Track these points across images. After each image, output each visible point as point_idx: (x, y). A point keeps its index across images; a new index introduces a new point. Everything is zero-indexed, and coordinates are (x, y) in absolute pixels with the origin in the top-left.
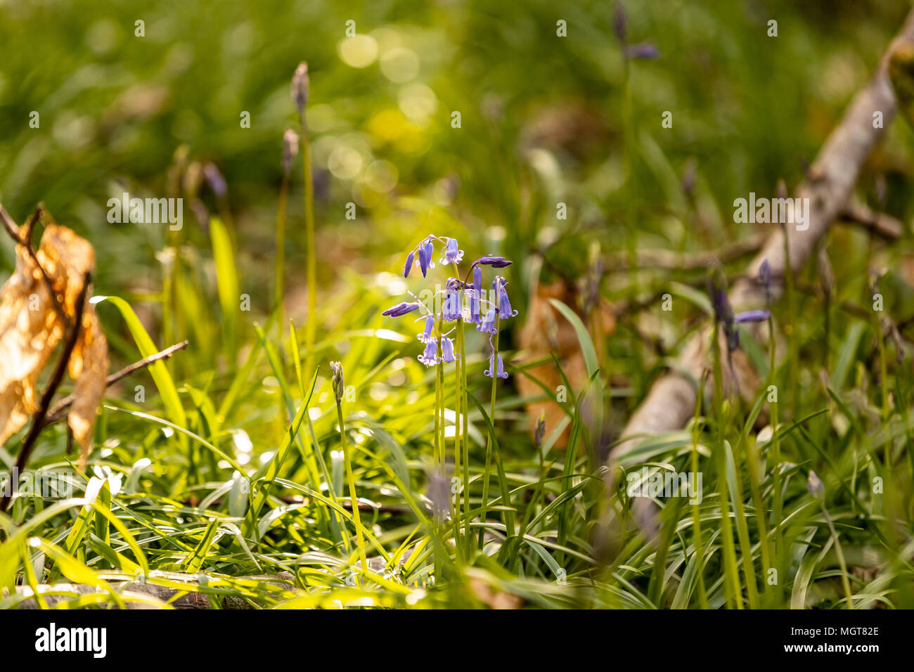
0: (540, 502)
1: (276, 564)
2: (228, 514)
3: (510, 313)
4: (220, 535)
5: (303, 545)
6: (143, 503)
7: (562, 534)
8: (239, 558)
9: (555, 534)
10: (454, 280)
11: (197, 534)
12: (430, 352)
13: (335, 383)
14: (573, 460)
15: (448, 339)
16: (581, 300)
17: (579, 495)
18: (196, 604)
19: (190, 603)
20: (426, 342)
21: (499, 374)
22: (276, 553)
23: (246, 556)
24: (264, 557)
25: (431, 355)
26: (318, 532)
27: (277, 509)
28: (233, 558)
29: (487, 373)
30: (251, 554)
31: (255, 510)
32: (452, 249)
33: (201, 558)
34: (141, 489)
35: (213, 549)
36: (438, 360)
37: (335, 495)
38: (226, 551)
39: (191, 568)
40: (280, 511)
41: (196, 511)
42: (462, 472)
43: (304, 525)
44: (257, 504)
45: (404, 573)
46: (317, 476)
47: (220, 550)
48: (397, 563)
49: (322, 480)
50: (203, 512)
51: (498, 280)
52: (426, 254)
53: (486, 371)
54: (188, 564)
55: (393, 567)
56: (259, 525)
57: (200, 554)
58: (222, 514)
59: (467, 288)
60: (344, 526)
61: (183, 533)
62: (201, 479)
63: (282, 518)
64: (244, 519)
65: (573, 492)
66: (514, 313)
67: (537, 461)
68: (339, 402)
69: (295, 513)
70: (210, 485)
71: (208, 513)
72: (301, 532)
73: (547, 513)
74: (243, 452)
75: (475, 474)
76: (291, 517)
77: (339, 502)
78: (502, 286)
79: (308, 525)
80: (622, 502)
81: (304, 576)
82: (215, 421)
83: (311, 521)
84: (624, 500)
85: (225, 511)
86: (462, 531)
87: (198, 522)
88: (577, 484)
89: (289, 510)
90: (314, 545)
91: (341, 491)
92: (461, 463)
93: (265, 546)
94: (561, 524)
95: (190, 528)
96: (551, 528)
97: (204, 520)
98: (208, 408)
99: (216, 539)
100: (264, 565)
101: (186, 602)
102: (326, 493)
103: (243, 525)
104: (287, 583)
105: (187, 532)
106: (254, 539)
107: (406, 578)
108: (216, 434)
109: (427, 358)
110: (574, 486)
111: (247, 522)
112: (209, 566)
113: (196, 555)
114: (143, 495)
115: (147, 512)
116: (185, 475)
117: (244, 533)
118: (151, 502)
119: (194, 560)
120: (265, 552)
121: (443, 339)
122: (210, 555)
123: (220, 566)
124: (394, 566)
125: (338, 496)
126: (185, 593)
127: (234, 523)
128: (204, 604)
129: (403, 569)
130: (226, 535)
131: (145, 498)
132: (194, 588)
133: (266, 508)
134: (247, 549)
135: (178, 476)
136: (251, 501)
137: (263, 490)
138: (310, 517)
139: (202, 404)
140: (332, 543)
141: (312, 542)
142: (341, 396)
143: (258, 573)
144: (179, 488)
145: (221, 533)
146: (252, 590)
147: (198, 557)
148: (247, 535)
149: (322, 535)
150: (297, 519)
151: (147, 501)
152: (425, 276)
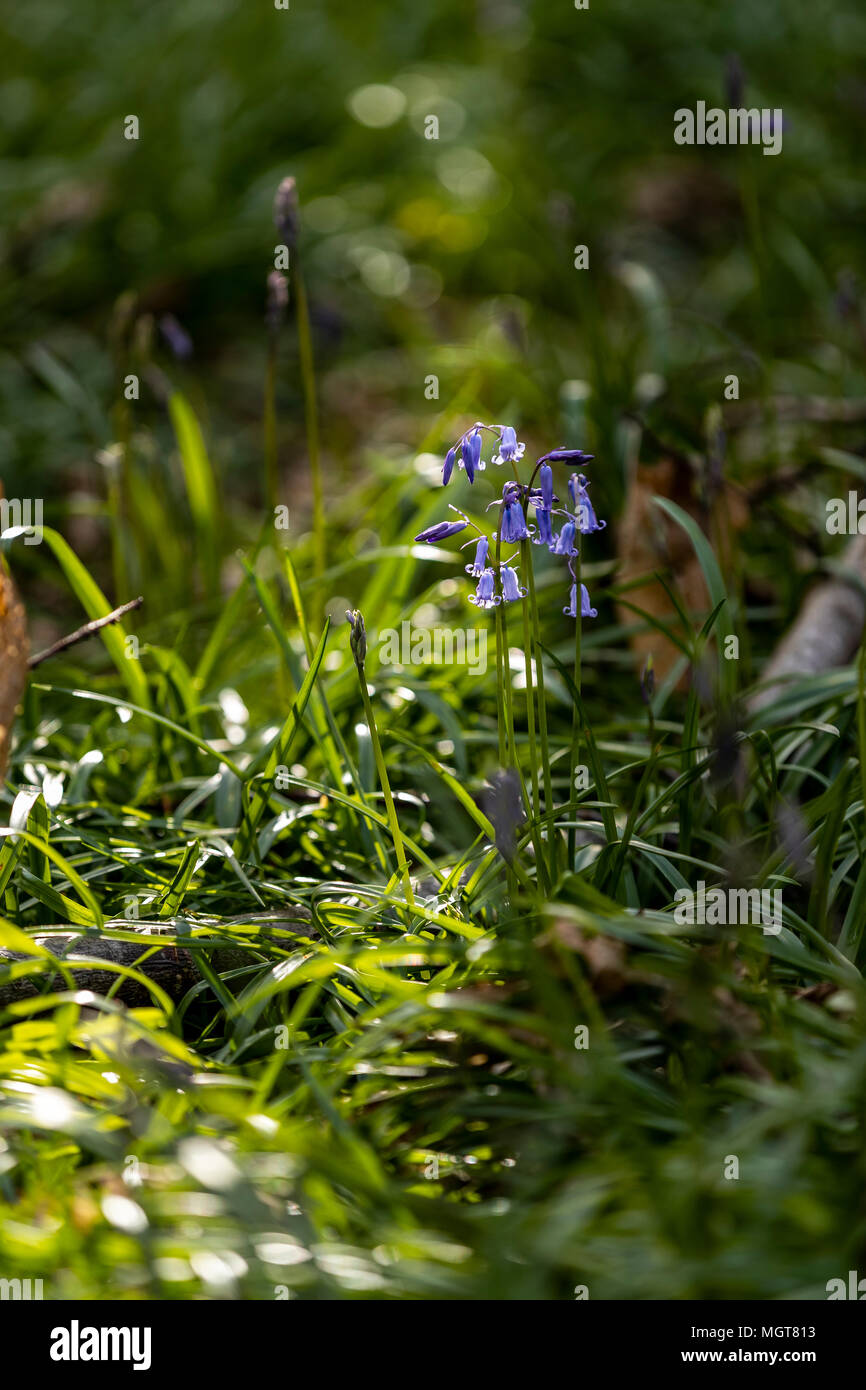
0: (653, 781)
1: (285, 895)
2: (216, 824)
3: (596, 526)
4: (206, 858)
5: (323, 863)
6: (95, 816)
7: (685, 828)
8: (234, 888)
9: (675, 828)
10: (513, 485)
11: (173, 857)
12: (486, 589)
13: (354, 640)
14: (696, 717)
15: (510, 568)
16: (698, 487)
17: (706, 774)
18: (175, 959)
19: (168, 958)
20: (478, 576)
21: (583, 611)
22: (287, 877)
23: (242, 885)
24: (269, 885)
25: (487, 594)
26: (343, 843)
27: (284, 815)
28: (225, 889)
29: (568, 611)
30: (248, 883)
31: (252, 819)
32: (508, 442)
33: (178, 895)
34: (92, 794)
35: (196, 877)
36: (497, 600)
37: (362, 790)
38: (214, 877)
39: (166, 909)
40: (288, 817)
41: (170, 823)
42: (538, 744)
43: (322, 832)
44: (254, 809)
45: (465, 898)
46: (336, 762)
47: (206, 877)
48: (455, 885)
49: (344, 769)
50: (180, 824)
51: (576, 478)
52: (473, 450)
53: (565, 608)
54: (163, 902)
55: (449, 891)
56: (259, 840)
57: (177, 890)
58: (207, 825)
59: (533, 494)
60: (378, 835)
61: (152, 857)
62: (176, 773)
63: (292, 827)
64: (238, 830)
65: (697, 771)
66: (601, 525)
67: (645, 722)
68: (360, 666)
69: (309, 819)
70: (189, 783)
71: (188, 825)
72: (317, 844)
73: (663, 802)
74: (236, 724)
75: (560, 747)
76: (303, 824)
77: (369, 801)
78: (582, 488)
79: (328, 833)
80: (767, 780)
81: (323, 913)
82: (192, 687)
83: (333, 827)
84: (770, 776)
85: (211, 819)
86: (544, 834)
87: (173, 840)
88: (702, 758)
89: (300, 815)
90: (339, 861)
91: (372, 785)
92: (537, 731)
93: (269, 868)
94: (683, 814)
95: (163, 849)
96: (669, 818)
97: (182, 836)
98: (179, 675)
99: (199, 864)
100: (268, 898)
101: (162, 958)
102: (350, 790)
103: (236, 843)
104: (300, 922)
105: (160, 855)
106: (253, 862)
107: (469, 904)
108: (194, 708)
109: (481, 598)
110: (698, 761)
111: (240, 836)
112: (191, 902)
113: (172, 891)
114: (94, 804)
115: (102, 829)
116: (152, 766)
117: (238, 856)
118: (106, 813)
119: (169, 898)
120: (268, 876)
121: (502, 569)
122: (191, 887)
123: (207, 901)
124: (452, 888)
125: (367, 791)
126: (159, 948)
127: (223, 837)
128: (187, 959)
129: (464, 893)
130: (213, 857)
131: (98, 808)
132: (169, 941)
133: (269, 815)
134: (243, 877)
135: (144, 766)
136: (245, 807)
137: (261, 792)
138: (331, 820)
139: (172, 668)
140: (361, 859)
141: (335, 858)
142: (364, 658)
143: (260, 909)
144: (146, 786)
145: (207, 853)
146: (252, 938)
147: (175, 894)
148: (243, 856)
149: (349, 848)
150: (314, 825)
151: (101, 812)
152: (472, 481)
